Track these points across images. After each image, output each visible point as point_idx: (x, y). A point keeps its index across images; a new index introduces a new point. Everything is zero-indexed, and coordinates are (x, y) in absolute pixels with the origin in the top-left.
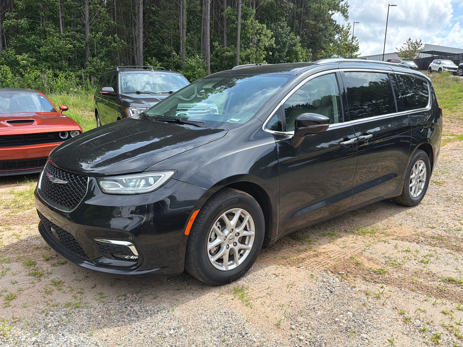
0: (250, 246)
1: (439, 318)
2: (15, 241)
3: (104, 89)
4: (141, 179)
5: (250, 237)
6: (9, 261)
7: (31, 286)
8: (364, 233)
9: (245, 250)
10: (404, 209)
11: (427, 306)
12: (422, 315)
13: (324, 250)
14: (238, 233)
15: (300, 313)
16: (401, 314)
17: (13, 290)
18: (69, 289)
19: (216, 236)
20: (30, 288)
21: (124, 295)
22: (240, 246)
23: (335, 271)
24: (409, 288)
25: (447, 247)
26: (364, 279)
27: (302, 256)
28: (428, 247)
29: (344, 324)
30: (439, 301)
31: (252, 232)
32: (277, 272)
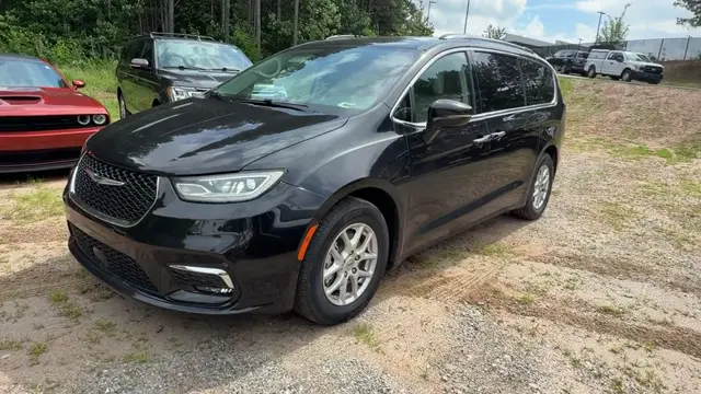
0: (371, 272)
1: (611, 359)
2: (29, 265)
3: (135, 61)
4: (239, 181)
5: (371, 260)
6: (25, 296)
7: (65, 331)
8: (490, 253)
9: (364, 278)
10: (524, 223)
11: (591, 343)
12: (591, 356)
13: (452, 275)
14: (359, 257)
15: (447, 357)
16: (567, 354)
17: (39, 338)
18: (125, 335)
19: (333, 260)
20: (64, 334)
21: (208, 341)
22: (359, 272)
23: (472, 301)
24: (564, 321)
25: (589, 269)
26: (509, 310)
27: (427, 282)
28: (567, 269)
29: (505, 371)
30: (604, 337)
31: (374, 255)
32: (402, 305)
